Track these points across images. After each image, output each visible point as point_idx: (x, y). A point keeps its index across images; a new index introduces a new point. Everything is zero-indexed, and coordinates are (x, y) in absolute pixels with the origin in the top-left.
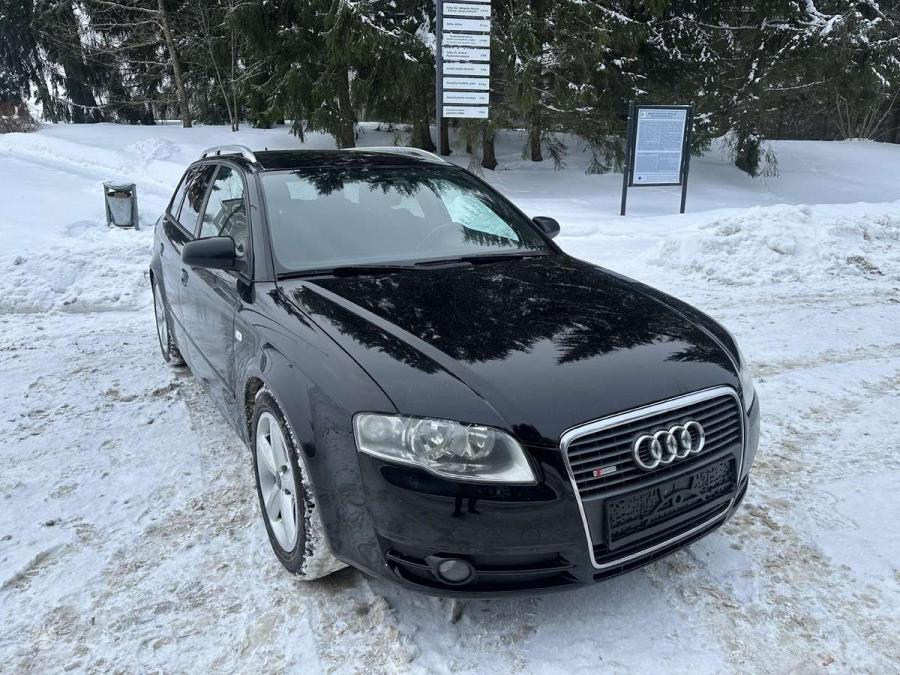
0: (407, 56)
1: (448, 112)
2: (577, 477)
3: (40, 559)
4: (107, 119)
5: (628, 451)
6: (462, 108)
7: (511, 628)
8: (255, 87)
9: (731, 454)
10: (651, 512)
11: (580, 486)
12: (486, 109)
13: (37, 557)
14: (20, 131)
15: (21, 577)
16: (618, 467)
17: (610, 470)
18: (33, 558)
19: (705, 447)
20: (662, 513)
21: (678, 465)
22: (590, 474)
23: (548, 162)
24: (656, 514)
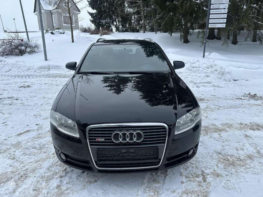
0: (204, 8)
1: (210, 26)
2: (90, 139)
3: (28, 131)
4: (128, 31)
5: (110, 135)
6: (215, 24)
7: (92, 180)
8: (158, 21)
9: (157, 146)
10: (116, 157)
11: (90, 142)
12: (225, 24)
13: (27, 131)
14: (107, 35)
15: (21, 134)
16: (105, 139)
17: (103, 140)
18: (26, 130)
19: (143, 141)
20: (120, 158)
21: (128, 144)
22: (95, 139)
23: (258, 43)
24: (117, 158)
